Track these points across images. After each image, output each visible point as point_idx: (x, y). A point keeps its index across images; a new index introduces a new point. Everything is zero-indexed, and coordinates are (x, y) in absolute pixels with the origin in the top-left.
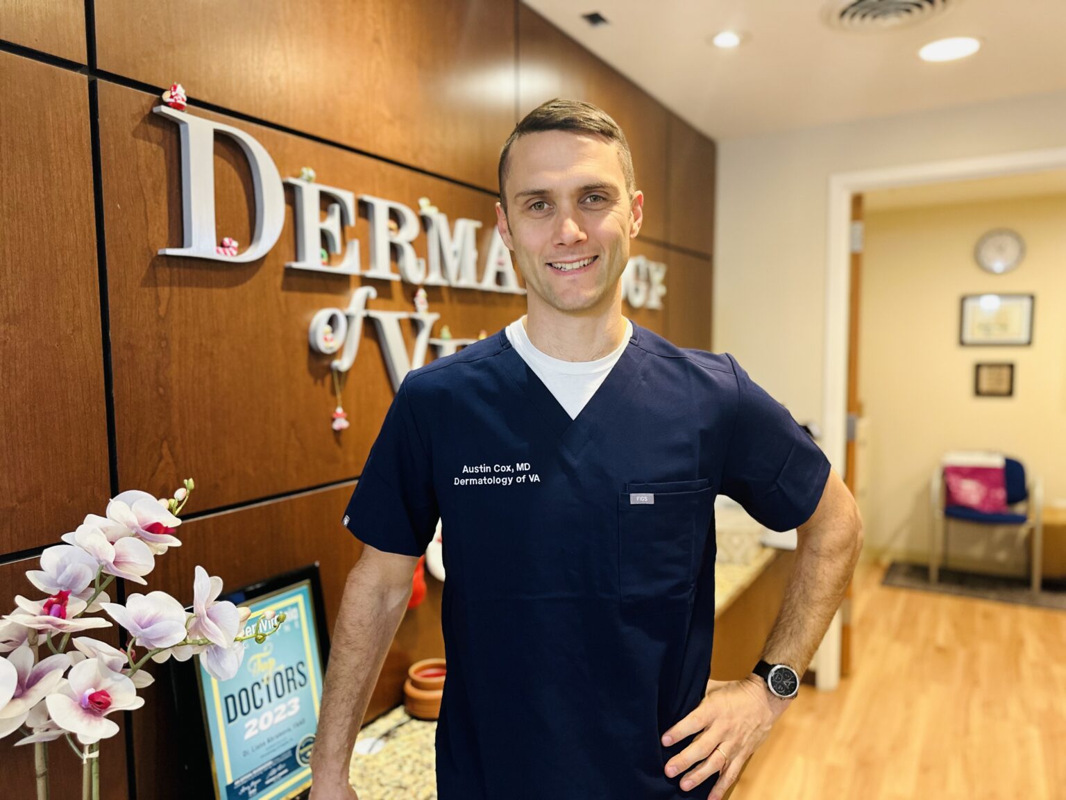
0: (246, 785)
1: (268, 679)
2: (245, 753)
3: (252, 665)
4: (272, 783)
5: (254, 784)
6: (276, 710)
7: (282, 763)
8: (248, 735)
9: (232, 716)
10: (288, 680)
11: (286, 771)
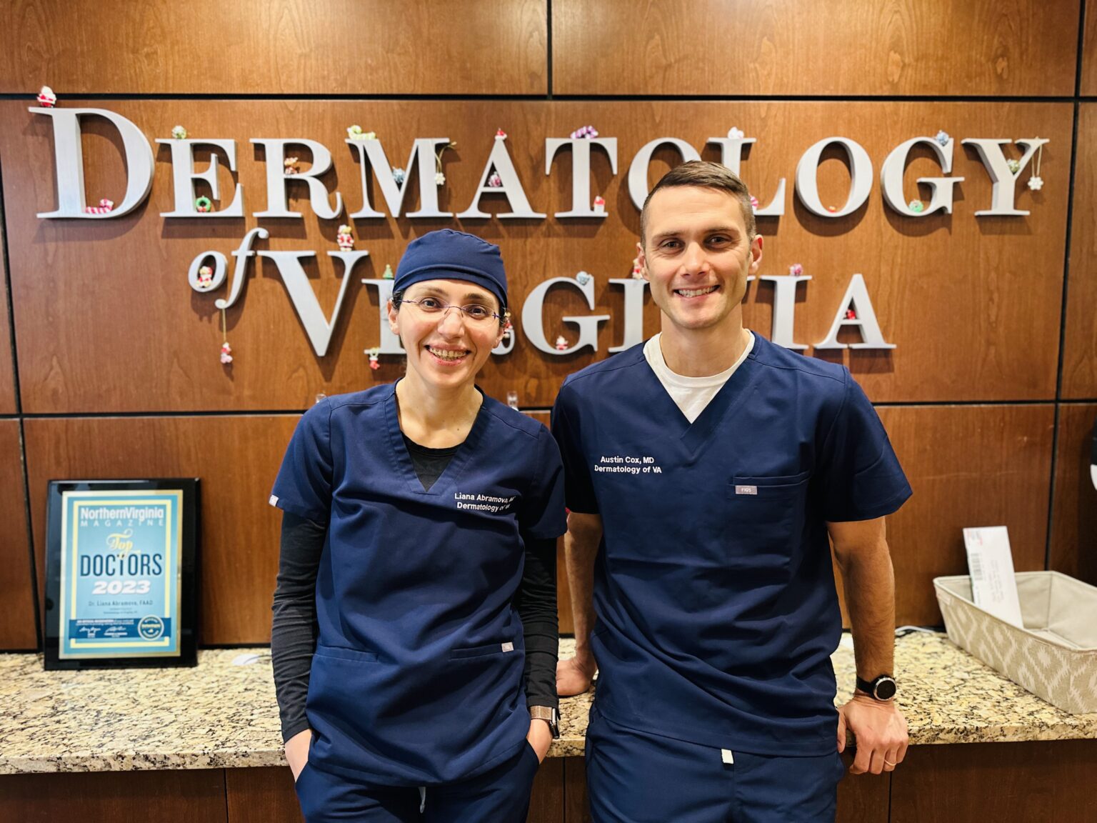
0: (87, 627)
1: (123, 556)
2: (91, 604)
3: (111, 539)
4: (110, 637)
5: (95, 630)
6: (126, 583)
7: (123, 626)
8: (96, 591)
9: (85, 571)
10: (143, 565)
11: (125, 634)
